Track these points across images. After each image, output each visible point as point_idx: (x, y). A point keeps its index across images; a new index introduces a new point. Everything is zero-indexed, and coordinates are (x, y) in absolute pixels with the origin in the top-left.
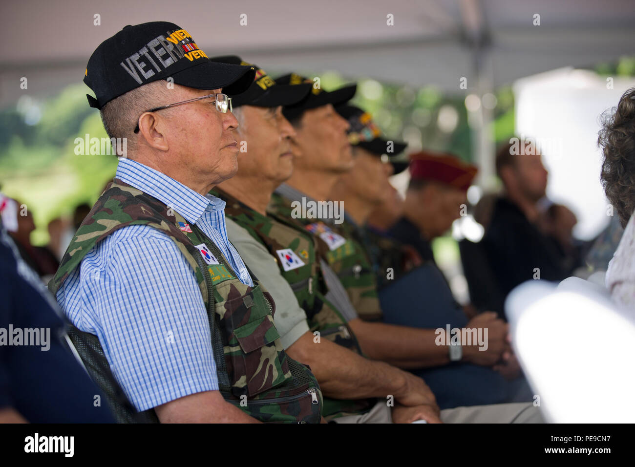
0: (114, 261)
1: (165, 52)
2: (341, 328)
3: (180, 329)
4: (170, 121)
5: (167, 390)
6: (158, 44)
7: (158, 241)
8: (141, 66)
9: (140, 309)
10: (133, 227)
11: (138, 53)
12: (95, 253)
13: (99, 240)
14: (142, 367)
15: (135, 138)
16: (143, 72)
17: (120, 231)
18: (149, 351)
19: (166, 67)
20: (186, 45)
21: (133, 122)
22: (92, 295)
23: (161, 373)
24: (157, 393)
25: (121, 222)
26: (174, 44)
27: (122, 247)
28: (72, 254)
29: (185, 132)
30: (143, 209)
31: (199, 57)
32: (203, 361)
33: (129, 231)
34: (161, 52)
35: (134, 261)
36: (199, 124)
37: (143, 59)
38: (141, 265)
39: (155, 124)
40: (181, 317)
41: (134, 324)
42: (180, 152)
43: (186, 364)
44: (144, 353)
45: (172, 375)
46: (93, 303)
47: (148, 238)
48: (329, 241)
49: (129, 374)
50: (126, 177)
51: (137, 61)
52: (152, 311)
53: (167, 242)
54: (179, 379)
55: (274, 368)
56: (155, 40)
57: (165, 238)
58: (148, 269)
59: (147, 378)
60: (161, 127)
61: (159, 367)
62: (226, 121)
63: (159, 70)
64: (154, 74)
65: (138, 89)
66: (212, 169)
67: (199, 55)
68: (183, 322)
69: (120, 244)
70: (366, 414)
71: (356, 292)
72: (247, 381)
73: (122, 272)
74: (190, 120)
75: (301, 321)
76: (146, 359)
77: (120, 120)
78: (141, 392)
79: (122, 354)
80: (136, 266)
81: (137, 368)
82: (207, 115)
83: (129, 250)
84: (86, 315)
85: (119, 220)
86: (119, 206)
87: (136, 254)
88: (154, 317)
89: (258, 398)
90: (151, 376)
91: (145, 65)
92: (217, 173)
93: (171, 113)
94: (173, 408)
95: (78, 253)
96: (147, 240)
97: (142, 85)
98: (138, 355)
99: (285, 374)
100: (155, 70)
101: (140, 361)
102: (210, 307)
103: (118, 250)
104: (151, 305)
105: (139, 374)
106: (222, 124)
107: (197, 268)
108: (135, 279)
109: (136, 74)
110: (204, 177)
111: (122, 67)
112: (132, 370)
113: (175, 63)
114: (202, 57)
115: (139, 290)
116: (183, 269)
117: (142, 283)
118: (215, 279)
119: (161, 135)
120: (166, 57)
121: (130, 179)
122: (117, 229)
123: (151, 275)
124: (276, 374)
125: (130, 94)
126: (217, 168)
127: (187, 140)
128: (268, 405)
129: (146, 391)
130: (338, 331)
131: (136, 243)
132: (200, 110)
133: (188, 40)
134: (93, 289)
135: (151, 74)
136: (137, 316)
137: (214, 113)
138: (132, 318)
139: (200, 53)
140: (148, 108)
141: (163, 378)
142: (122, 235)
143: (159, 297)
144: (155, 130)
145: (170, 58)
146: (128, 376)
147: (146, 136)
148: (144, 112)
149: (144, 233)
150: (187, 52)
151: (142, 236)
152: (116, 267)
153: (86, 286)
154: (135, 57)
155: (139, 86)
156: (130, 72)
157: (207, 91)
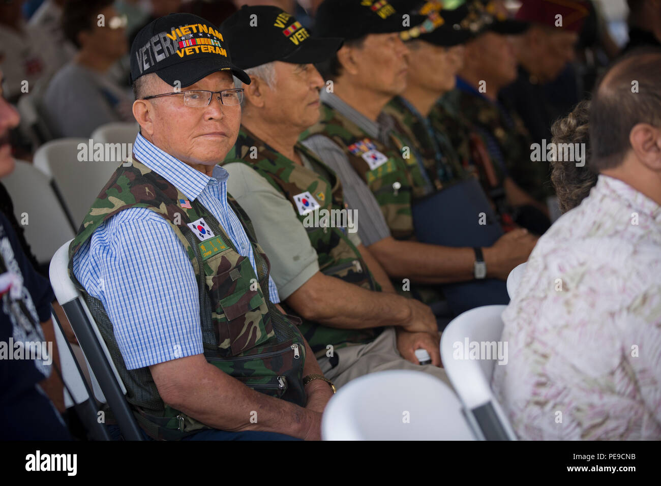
0: (116, 239)
2: (354, 262)
3: (169, 302)
5: (154, 354)
6: (158, 39)
7: (156, 223)
9: (136, 283)
10: (135, 209)
11: (146, 46)
12: (104, 227)
13: (107, 218)
14: (135, 332)
16: (144, 64)
17: (124, 212)
18: (141, 320)
19: (158, 61)
20: (183, 42)
22: (98, 267)
23: (151, 339)
24: (146, 356)
25: (126, 203)
26: (171, 40)
27: (124, 228)
28: (86, 225)
30: (147, 190)
31: (192, 53)
32: (188, 330)
33: (132, 213)
34: (158, 47)
35: (133, 241)
37: (147, 51)
38: (139, 245)
40: (171, 291)
41: (130, 296)
43: (171, 334)
44: (137, 321)
45: (160, 342)
46: (98, 273)
47: (147, 221)
48: (370, 161)
49: (124, 338)
50: (139, 153)
51: (144, 52)
52: (146, 286)
53: (163, 225)
54: (165, 346)
55: (258, 329)
57: (162, 221)
58: (145, 249)
59: (138, 342)
61: (149, 334)
62: (208, 113)
63: (153, 64)
64: (149, 67)
67: (193, 51)
68: (172, 296)
69: (123, 224)
70: (369, 344)
71: (393, 208)
72: (231, 342)
73: (122, 250)
75: (311, 263)
76: (138, 326)
78: (134, 354)
79: (119, 320)
80: (135, 246)
81: (131, 334)
83: (130, 231)
84: (92, 285)
85: (125, 202)
86: (128, 184)
87: (136, 235)
88: (147, 291)
89: (242, 355)
90: (142, 341)
91: (146, 57)
94: (161, 368)
95: (90, 225)
96: (146, 223)
98: (132, 322)
99: (268, 334)
100: (150, 64)
101: (134, 327)
102: (200, 279)
103: (120, 230)
104: (145, 281)
105: (133, 338)
107: (189, 247)
108: (133, 257)
109: (141, 64)
112: (127, 335)
113: (168, 58)
114: (197, 53)
115: (136, 267)
116: (176, 248)
117: (139, 261)
118: (206, 254)
120: (160, 52)
121: (142, 156)
122: (122, 209)
123: (146, 254)
124: (259, 334)
128: (252, 360)
129: (137, 353)
130: (352, 265)
131: (137, 225)
133: (191, 35)
134: (98, 263)
136: (133, 290)
138: (129, 291)
140: (143, 96)
141: (152, 344)
142: (126, 216)
143: (148, 275)
145: (163, 54)
146: (123, 339)
149: (144, 216)
150: (181, 48)
151: (142, 218)
152: (118, 244)
153: (92, 260)
154: (144, 49)
155: (141, 75)
156: (139, 62)
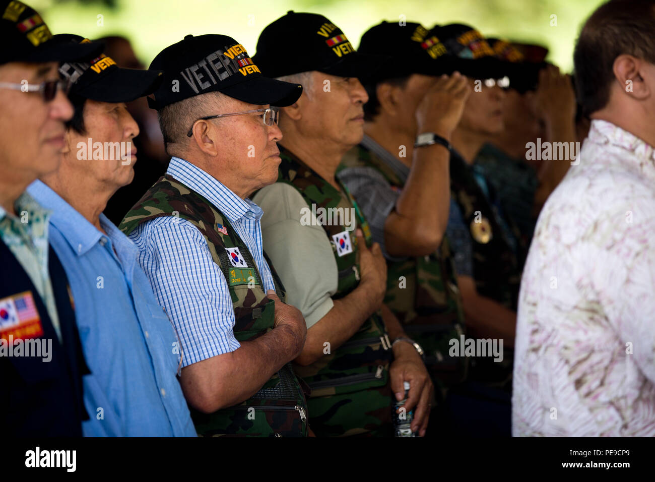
0: (152, 242)
1: (221, 66)
4: (221, 130)
6: (216, 58)
8: (199, 78)
11: (197, 64)
12: (137, 234)
13: (142, 221)
15: (188, 141)
16: (200, 83)
19: (221, 80)
20: (241, 60)
21: (188, 127)
25: (163, 211)
26: (230, 59)
29: (234, 141)
30: (186, 207)
31: (252, 72)
34: (219, 66)
36: (246, 135)
37: (201, 71)
39: (207, 131)
42: (228, 158)
50: (178, 174)
51: (196, 72)
56: (214, 54)
60: (212, 134)
62: (272, 133)
63: (215, 83)
64: (210, 85)
65: (195, 97)
66: (254, 176)
67: (252, 70)
74: (239, 131)
77: (176, 122)
82: (255, 128)
86: (166, 198)
91: (202, 76)
92: (260, 180)
93: (223, 122)
97: (199, 94)
100: (211, 82)
106: (268, 135)
109: (194, 84)
110: (247, 182)
111: (182, 76)
113: (230, 76)
114: (255, 71)
118: (235, 281)
119: (211, 142)
120: (222, 71)
121: (182, 177)
122: (160, 216)
125: (188, 101)
126: (260, 176)
127: (234, 149)
132: (249, 122)
133: (243, 55)
135: (207, 85)
137: (261, 126)
139: (253, 68)
140: (202, 116)
144: (207, 135)
145: (226, 72)
147: (198, 140)
148: (198, 120)
150: (241, 67)
154: (194, 69)
155: (196, 95)
156: (188, 81)
157: (257, 105)
